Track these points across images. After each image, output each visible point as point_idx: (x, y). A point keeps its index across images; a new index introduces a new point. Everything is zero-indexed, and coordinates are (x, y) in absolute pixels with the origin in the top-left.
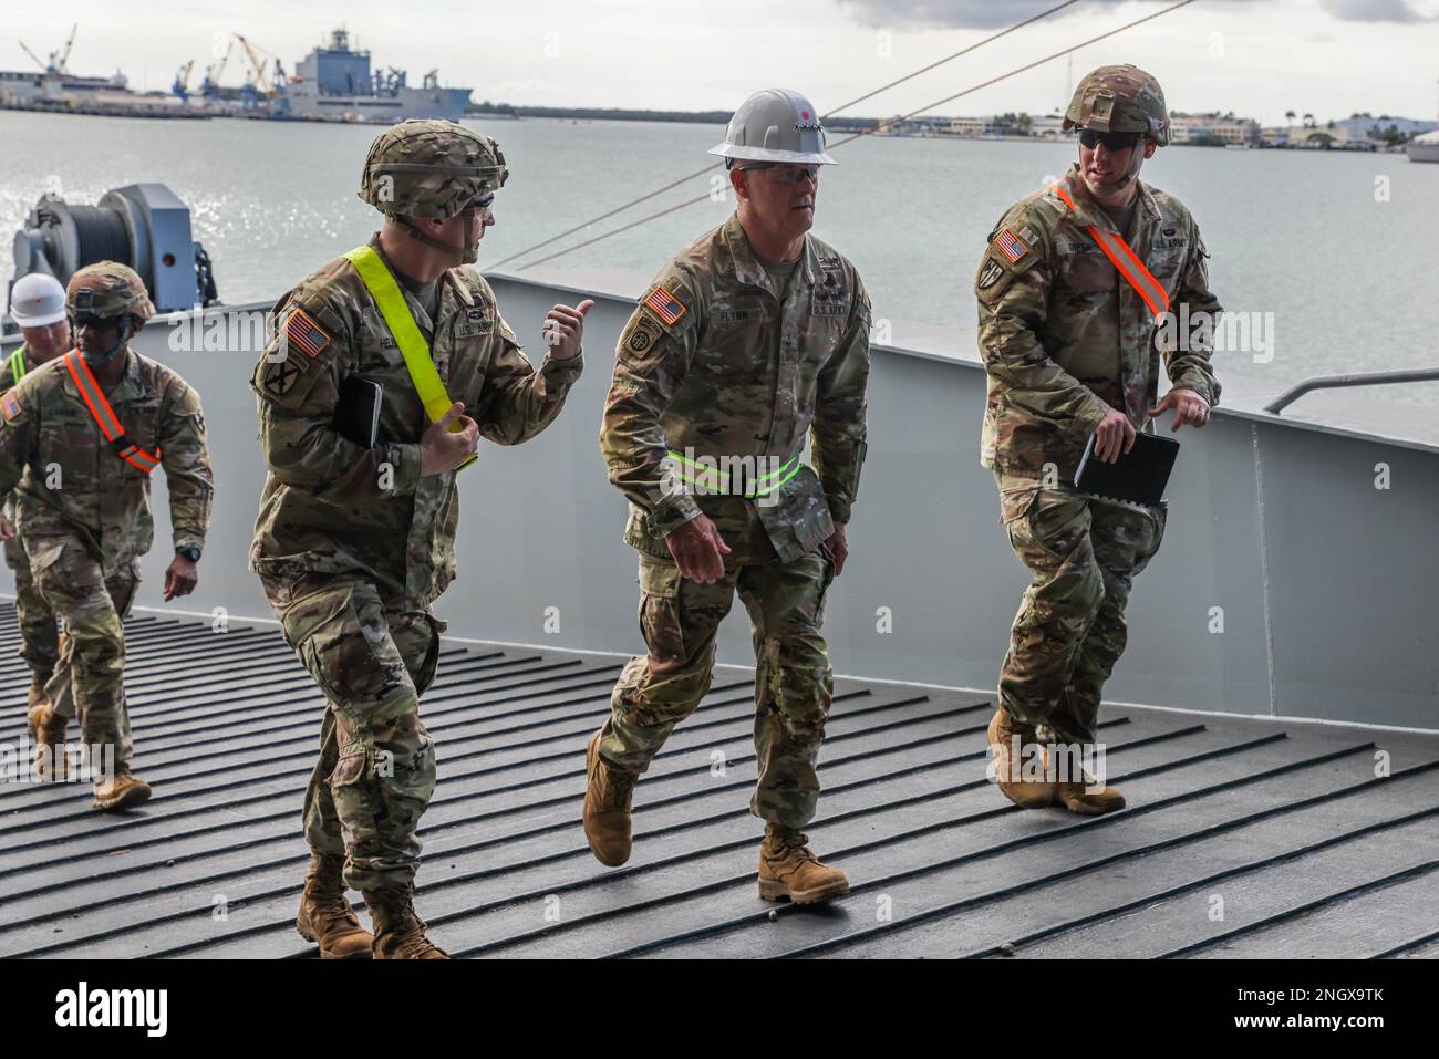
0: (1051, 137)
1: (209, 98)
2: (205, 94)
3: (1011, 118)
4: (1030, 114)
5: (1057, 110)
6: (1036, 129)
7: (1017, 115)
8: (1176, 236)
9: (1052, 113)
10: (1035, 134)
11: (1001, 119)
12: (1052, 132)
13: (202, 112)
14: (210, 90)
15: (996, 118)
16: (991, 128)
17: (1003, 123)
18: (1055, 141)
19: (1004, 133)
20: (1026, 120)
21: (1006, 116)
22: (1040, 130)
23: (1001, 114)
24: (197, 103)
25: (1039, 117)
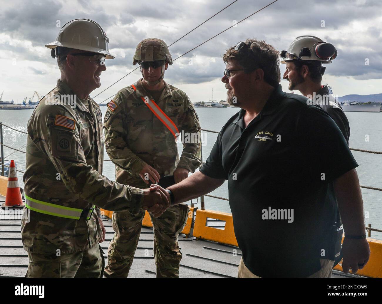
0: (208, 107)
1: (30, 105)
2: (29, 104)
3: (200, 103)
4: (204, 102)
5: (210, 101)
6: (205, 105)
7: (201, 102)
8: (178, 102)
9: (209, 101)
10: (205, 106)
11: (198, 103)
12: (209, 105)
13: (28, 108)
14: (30, 103)
15: (197, 103)
16: (196, 105)
17: (198, 104)
18: (210, 107)
19: (198, 106)
20: (203, 103)
21: (199, 102)
22: (206, 105)
23: (198, 102)
24: (27, 106)
25: (206, 102)
